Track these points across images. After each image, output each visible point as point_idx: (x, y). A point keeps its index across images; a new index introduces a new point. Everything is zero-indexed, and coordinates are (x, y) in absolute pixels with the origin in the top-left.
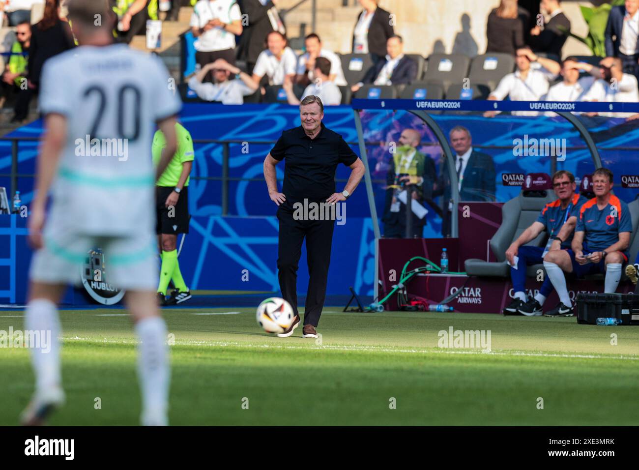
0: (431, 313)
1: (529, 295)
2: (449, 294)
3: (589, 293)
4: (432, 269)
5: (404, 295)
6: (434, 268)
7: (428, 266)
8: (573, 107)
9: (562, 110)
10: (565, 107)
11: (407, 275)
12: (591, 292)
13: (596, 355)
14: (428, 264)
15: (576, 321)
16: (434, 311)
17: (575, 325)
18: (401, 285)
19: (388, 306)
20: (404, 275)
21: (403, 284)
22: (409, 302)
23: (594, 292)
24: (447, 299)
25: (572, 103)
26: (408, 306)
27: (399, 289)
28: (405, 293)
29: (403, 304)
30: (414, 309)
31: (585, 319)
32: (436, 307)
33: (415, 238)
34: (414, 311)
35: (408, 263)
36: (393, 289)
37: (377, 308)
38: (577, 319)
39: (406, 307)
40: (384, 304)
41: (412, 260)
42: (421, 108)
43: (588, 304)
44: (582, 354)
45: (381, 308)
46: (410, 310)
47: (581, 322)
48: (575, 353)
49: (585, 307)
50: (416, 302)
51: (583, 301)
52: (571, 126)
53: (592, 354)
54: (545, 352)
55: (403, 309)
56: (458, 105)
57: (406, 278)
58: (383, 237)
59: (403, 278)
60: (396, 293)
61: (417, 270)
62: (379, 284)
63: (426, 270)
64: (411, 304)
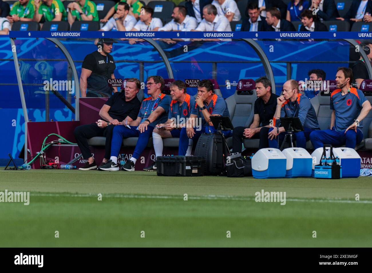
0: (61, 170)
1: (126, 157)
2: (74, 157)
3: (165, 156)
4: (62, 141)
5: (44, 159)
6: (64, 141)
7: (59, 139)
8: (153, 35)
9: (146, 37)
10: (148, 35)
11: (46, 145)
12: (166, 155)
13: (168, 196)
14: (60, 138)
15: (157, 174)
16: (64, 169)
17: (156, 177)
18: (42, 152)
19: (33, 166)
20: (44, 145)
21: (44, 151)
22: (47, 163)
23: (168, 155)
24: (72, 161)
25: (153, 32)
26: (47, 166)
27: (40, 155)
28: (45, 157)
29: (43, 164)
30: (51, 167)
31: (162, 173)
32: (65, 166)
33: (51, 121)
34: (51, 169)
35: (47, 137)
36: (37, 154)
37: (26, 167)
38: (157, 172)
39: (46, 166)
40: (31, 164)
41: (49, 136)
42: (54, 37)
43: (163, 163)
44: (159, 195)
45: (29, 167)
46: (48, 168)
47: (159, 174)
48: (156, 195)
49: (162, 165)
50: (52, 163)
51: (160, 161)
52: (152, 47)
53: (166, 195)
54: (135, 195)
55: (44, 168)
56: (79, 34)
57: (45, 148)
58: (31, 121)
59: (44, 147)
60: (39, 157)
61: (52, 142)
62: (28, 151)
63: (59, 142)
64: (48, 165)
